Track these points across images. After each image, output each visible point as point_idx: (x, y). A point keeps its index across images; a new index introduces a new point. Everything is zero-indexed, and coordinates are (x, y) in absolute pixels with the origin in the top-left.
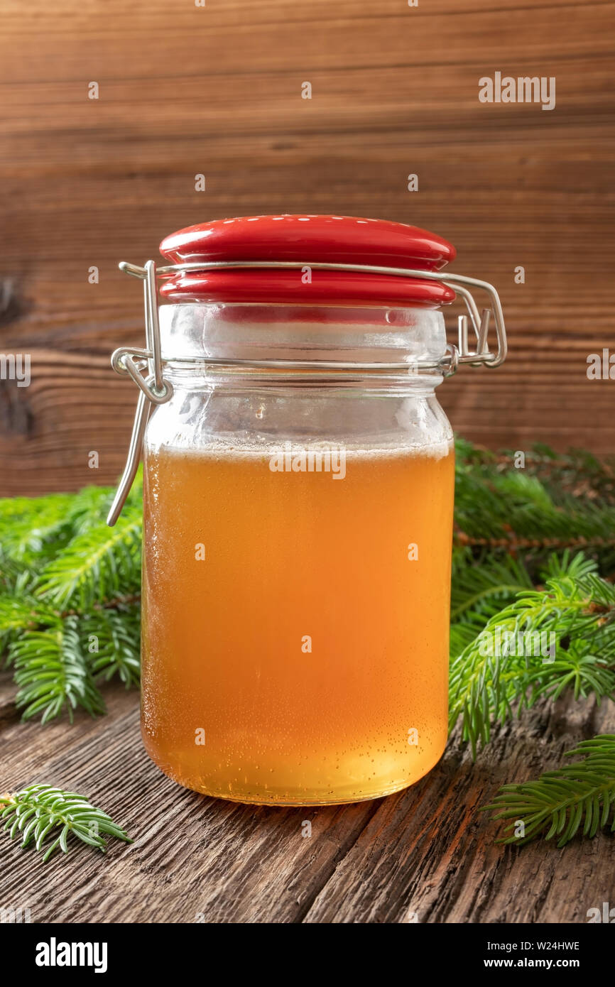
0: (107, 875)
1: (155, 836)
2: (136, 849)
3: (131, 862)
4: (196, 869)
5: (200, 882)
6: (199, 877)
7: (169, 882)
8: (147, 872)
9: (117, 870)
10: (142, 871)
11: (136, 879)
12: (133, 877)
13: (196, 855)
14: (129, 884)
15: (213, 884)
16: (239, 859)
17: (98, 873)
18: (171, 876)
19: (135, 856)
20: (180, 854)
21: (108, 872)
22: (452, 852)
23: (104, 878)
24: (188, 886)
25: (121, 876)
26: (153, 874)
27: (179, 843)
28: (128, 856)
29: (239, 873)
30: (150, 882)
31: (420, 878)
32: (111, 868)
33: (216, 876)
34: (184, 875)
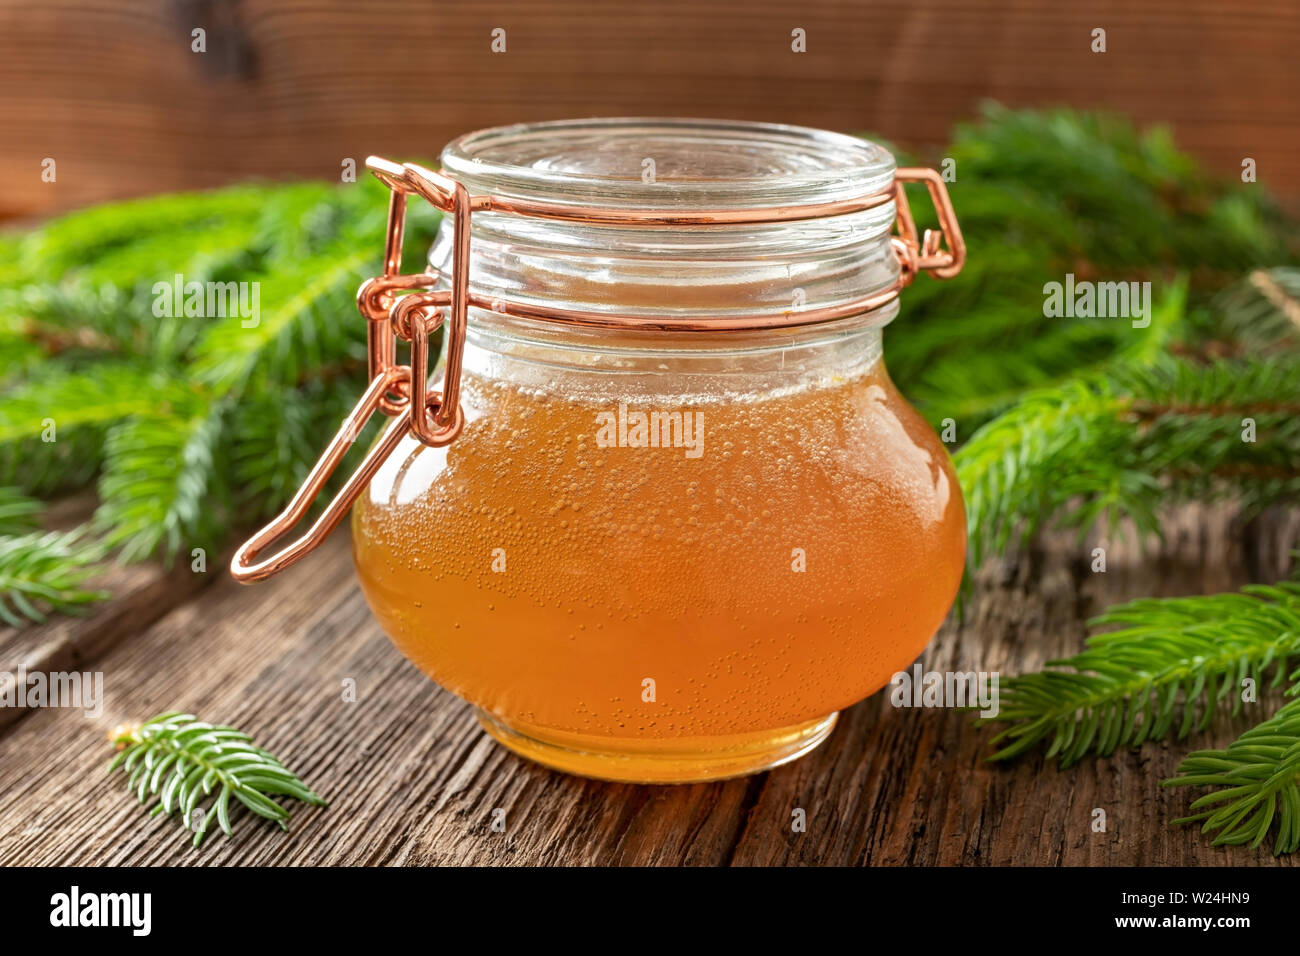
0: (422, 840)
1: (482, 769)
2: (457, 794)
3: (453, 817)
4: (549, 828)
5: (558, 850)
6: (555, 843)
7: (513, 850)
8: (477, 833)
9: (433, 831)
10: (471, 832)
11: (463, 847)
12: (458, 843)
13: (543, 801)
14: (454, 856)
15: (577, 854)
16: (608, 810)
17: (407, 837)
18: (513, 841)
19: (457, 805)
20: (522, 800)
21: (422, 835)
22: (913, 796)
23: (417, 846)
24: (541, 858)
25: (441, 841)
26: (487, 836)
27: (517, 781)
28: (447, 805)
29: (610, 834)
30: (484, 851)
31: (873, 843)
32: (425, 828)
33: (580, 842)
34: (532, 840)
